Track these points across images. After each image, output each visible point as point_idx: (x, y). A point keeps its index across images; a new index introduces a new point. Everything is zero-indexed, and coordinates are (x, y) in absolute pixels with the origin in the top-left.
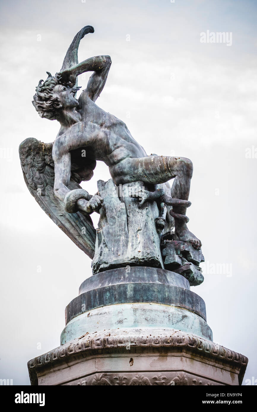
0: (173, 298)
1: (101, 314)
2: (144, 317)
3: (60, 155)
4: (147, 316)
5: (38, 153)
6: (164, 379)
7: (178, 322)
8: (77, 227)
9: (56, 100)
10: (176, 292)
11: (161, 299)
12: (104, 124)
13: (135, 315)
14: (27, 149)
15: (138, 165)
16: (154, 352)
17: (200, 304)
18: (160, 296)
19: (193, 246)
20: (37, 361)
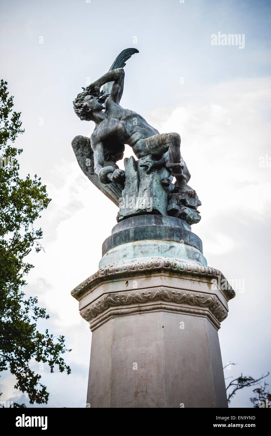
0: (163, 235)
1: (113, 252)
2: (140, 250)
3: (95, 145)
4: (142, 250)
5: (85, 145)
6: (149, 293)
7: (166, 251)
8: (116, 193)
9: (86, 106)
10: (166, 230)
11: (153, 236)
12: (121, 118)
13: (134, 250)
14: (76, 144)
15: (145, 143)
16: (142, 275)
17: (188, 236)
18: (153, 234)
19: (189, 195)
20: (75, 290)
